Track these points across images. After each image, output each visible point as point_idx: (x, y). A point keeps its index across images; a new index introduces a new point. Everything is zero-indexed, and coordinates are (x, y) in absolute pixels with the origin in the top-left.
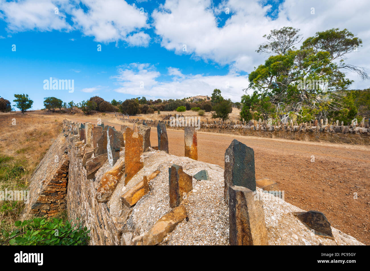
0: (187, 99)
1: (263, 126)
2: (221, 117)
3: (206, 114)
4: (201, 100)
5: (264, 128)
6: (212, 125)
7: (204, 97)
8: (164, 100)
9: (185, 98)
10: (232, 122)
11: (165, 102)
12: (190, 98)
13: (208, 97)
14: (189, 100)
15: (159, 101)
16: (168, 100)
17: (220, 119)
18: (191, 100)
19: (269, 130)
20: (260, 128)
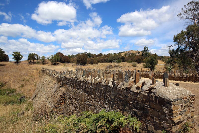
0: (122, 53)
1: (180, 74)
2: (149, 67)
3: (138, 65)
4: (133, 54)
5: (181, 75)
6: (145, 73)
7: (135, 51)
8: (104, 54)
9: (120, 52)
10: (159, 71)
11: (105, 56)
12: (124, 52)
13: (138, 52)
14: (124, 54)
15: (101, 55)
16: (107, 54)
17: (149, 69)
18: (125, 54)
19: (184, 76)
20: (178, 75)
